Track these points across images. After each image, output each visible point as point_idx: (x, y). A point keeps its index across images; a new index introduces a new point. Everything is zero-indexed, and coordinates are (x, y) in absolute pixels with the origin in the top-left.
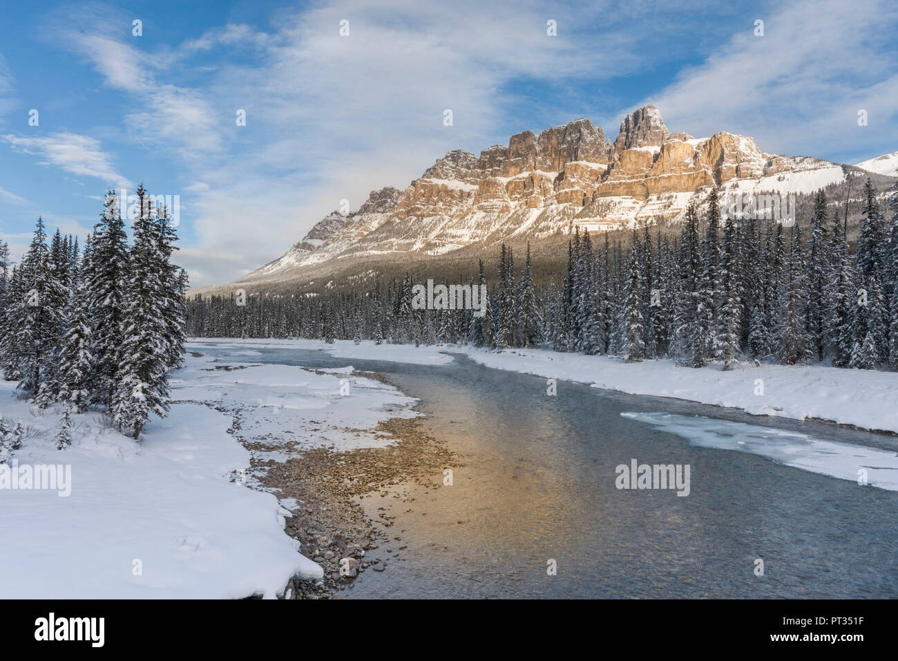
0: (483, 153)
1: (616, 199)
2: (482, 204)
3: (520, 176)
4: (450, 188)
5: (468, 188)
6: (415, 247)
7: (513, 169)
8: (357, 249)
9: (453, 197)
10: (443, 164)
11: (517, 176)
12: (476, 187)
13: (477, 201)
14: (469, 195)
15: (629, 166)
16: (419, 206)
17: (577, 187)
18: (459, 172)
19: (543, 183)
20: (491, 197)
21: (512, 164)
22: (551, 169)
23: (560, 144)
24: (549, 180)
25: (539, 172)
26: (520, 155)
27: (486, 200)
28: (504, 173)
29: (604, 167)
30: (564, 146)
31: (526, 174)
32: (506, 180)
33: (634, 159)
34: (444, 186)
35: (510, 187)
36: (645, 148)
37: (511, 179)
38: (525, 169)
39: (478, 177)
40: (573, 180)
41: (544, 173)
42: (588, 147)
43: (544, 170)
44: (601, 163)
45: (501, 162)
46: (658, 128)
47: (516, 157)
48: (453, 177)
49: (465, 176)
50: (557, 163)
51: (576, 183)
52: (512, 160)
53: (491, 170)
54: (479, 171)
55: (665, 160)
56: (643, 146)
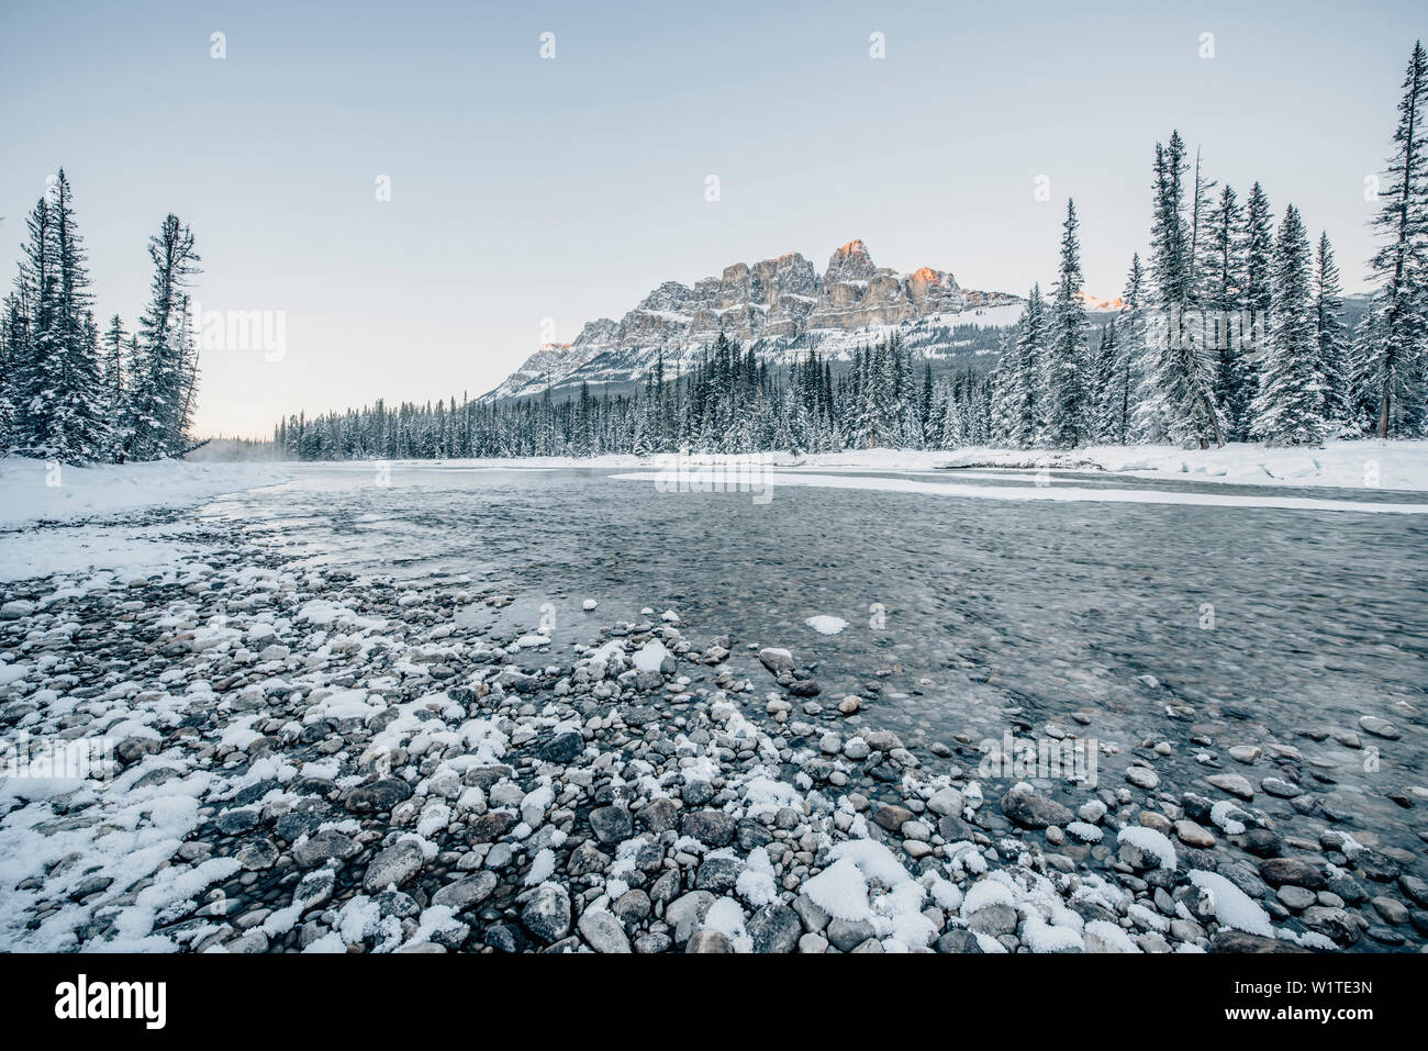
0: (697, 284)
1: (826, 331)
2: (698, 335)
3: (734, 308)
4: (665, 319)
5: (683, 319)
6: (632, 377)
7: (727, 302)
8: (573, 380)
9: (668, 329)
10: (659, 295)
11: (731, 308)
12: (691, 319)
13: (692, 332)
14: (683, 326)
15: (838, 299)
16: (634, 337)
17: (789, 320)
18: (674, 304)
19: (757, 317)
20: (705, 328)
21: (726, 297)
22: (763, 301)
23: (772, 277)
24: (762, 313)
25: (752, 304)
26: (733, 288)
27: (700, 331)
28: (719, 305)
29: (815, 300)
30: (776, 279)
31: (739, 306)
32: (719, 312)
33: (843, 292)
34: (660, 318)
35: (724, 320)
36: (853, 283)
37: (725, 311)
38: (738, 301)
39: (692, 309)
40: (785, 313)
41: (757, 306)
42: (799, 280)
43: (757, 302)
44: (812, 296)
45: (714, 294)
46: (865, 263)
47: (729, 289)
48: (668, 308)
49: (679, 308)
50: (769, 295)
51: (788, 315)
52: (725, 292)
53: (705, 302)
54: (693, 303)
55: (872, 294)
56: (851, 279)
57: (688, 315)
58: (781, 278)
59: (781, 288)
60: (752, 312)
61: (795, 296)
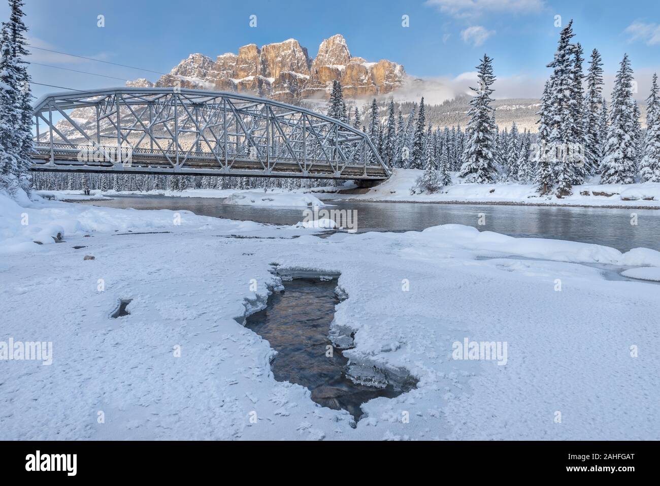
1: (315, 101)
3: (247, 79)
4: (193, 83)
5: (207, 84)
7: (242, 73)
10: (188, 64)
11: (244, 79)
12: (213, 85)
15: (324, 78)
17: (288, 91)
18: (200, 72)
19: (264, 86)
21: (242, 69)
22: (269, 75)
23: (277, 57)
24: (268, 84)
25: (261, 77)
26: (247, 63)
28: (235, 75)
29: (308, 77)
30: (279, 59)
31: (251, 78)
32: (236, 81)
33: (328, 73)
34: (188, 82)
35: (239, 87)
36: (335, 66)
37: (240, 80)
38: (251, 73)
39: (215, 77)
40: (285, 85)
41: (265, 78)
42: (296, 61)
43: (265, 76)
44: (305, 74)
45: (232, 66)
46: (344, 52)
47: (244, 64)
48: (196, 75)
49: (205, 75)
50: (274, 71)
51: (288, 87)
52: (241, 66)
53: (225, 72)
54: (216, 72)
55: (348, 76)
56: (334, 64)
57: (212, 82)
58: (283, 58)
59: (283, 66)
60: (261, 82)
61: (293, 73)
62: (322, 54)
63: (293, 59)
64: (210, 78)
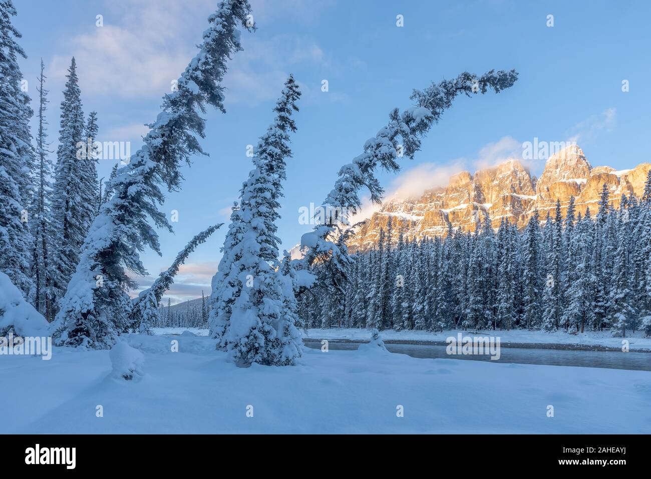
0: (426, 191)
2: (428, 230)
3: (459, 207)
5: (415, 218)
7: (452, 203)
11: (456, 207)
12: (421, 218)
13: (423, 228)
14: (414, 224)
15: (558, 195)
16: (375, 233)
17: (510, 215)
18: (406, 207)
19: (480, 213)
20: (434, 224)
21: (452, 199)
22: (485, 201)
23: (493, 181)
24: (484, 210)
25: (475, 203)
26: (457, 191)
27: (431, 226)
28: (445, 205)
29: (534, 197)
30: (496, 182)
31: (464, 206)
32: (446, 211)
33: (563, 189)
34: (395, 217)
35: (450, 217)
36: (571, 181)
37: (452, 210)
38: (462, 202)
39: (422, 210)
40: (508, 209)
41: (479, 204)
42: (518, 182)
43: (480, 202)
44: (529, 195)
45: (441, 197)
46: (581, 164)
47: (454, 193)
48: (402, 210)
49: (411, 209)
50: (490, 196)
51: (510, 211)
52: (451, 196)
53: (433, 204)
54: (423, 205)
55: (592, 189)
56: (568, 178)
57: (418, 215)
58: (501, 181)
59: (502, 189)
60: (476, 210)
61: (515, 194)
62: (551, 170)
63: (513, 180)
64: (416, 211)
